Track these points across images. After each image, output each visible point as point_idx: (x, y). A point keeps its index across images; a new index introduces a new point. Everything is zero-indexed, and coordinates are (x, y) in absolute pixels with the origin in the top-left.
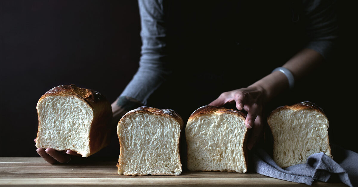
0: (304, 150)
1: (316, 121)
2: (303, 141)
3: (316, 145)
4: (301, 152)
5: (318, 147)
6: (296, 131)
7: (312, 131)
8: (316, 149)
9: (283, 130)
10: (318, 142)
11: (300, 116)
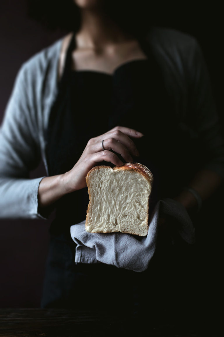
0: (120, 215)
1: (138, 185)
2: (120, 206)
3: (134, 211)
4: (117, 216)
5: (136, 214)
6: (115, 194)
7: (132, 195)
8: (133, 216)
9: (101, 191)
10: (137, 208)
11: (120, 177)
